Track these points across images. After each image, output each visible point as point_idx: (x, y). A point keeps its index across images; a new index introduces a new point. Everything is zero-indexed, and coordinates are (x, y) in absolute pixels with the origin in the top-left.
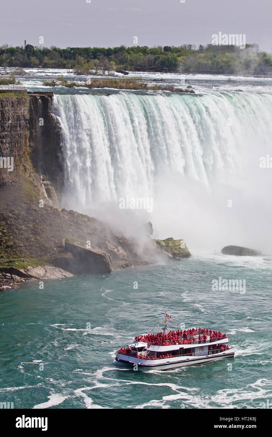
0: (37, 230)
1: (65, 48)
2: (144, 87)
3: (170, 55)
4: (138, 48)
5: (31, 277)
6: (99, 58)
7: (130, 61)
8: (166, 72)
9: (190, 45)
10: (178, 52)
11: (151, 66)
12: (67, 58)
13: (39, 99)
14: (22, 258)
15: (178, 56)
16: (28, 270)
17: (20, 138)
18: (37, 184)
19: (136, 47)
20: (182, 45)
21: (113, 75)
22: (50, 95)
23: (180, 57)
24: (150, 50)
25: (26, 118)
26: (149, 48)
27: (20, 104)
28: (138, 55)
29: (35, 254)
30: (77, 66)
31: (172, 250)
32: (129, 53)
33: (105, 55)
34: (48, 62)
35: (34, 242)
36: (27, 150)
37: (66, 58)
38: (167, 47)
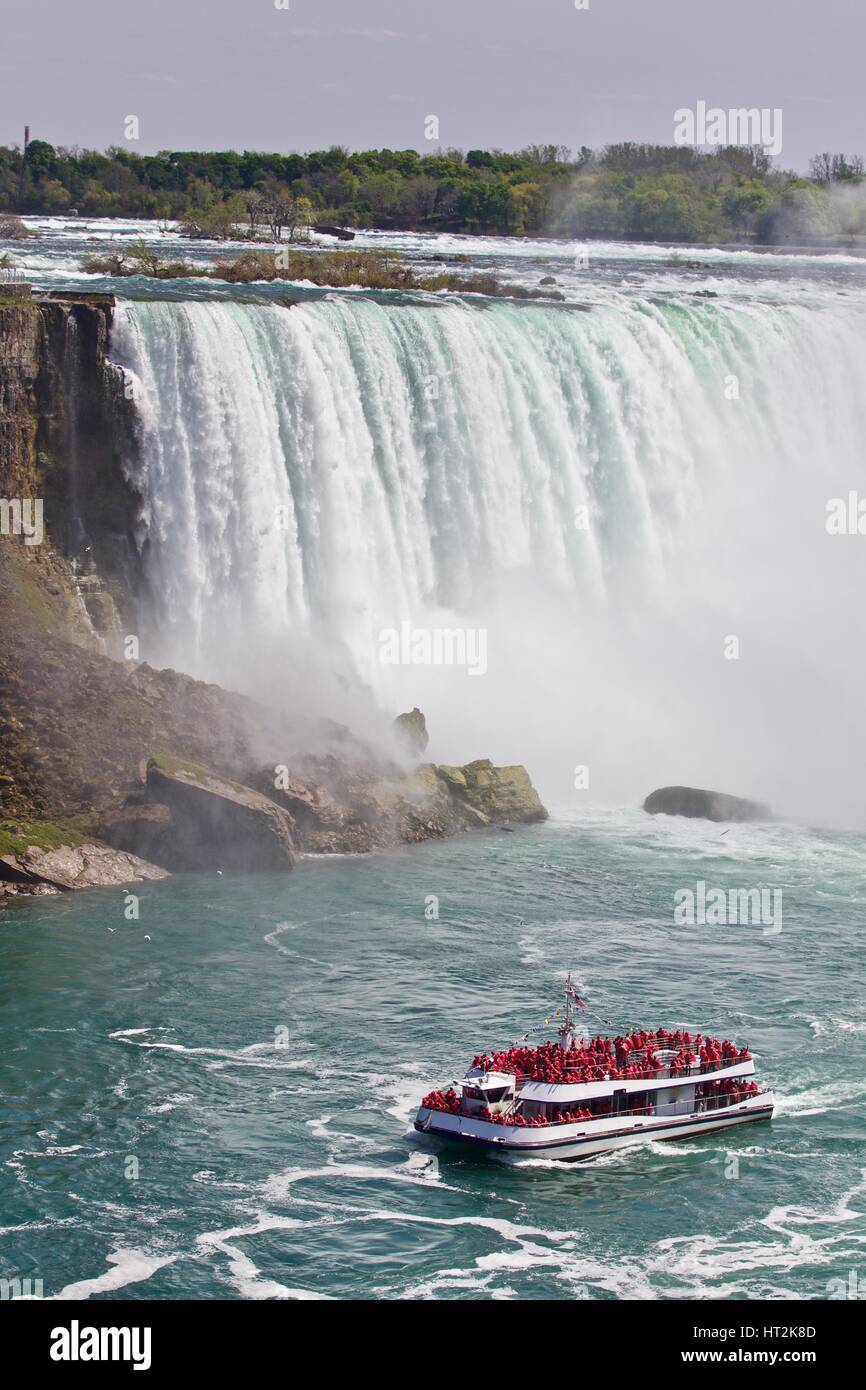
0: (58, 731)
1: (153, 154)
2: (405, 280)
3: (486, 178)
4: (386, 155)
5: (36, 879)
6: (262, 185)
7: (361, 196)
8: (475, 232)
9: (553, 150)
10: (512, 170)
11: (425, 213)
12: (160, 184)
13: (70, 313)
14: (10, 819)
15: (513, 183)
16: (28, 859)
17: (8, 437)
18: (59, 583)
19: (380, 151)
20: (525, 147)
21: (306, 241)
22: (106, 302)
23: (517, 186)
24: (425, 161)
25: (26, 375)
26: (421, 155)
27: (8, 331)
28: (385, 177)
29: (50, 806)
30: (190, 210)
31: (487, 799)
32: (356, 172)
33: (280, 178)
34: (98, 196)
35: (49, 769)
36: (27, 477)
37: (155, 185)
38: (479, 152)
